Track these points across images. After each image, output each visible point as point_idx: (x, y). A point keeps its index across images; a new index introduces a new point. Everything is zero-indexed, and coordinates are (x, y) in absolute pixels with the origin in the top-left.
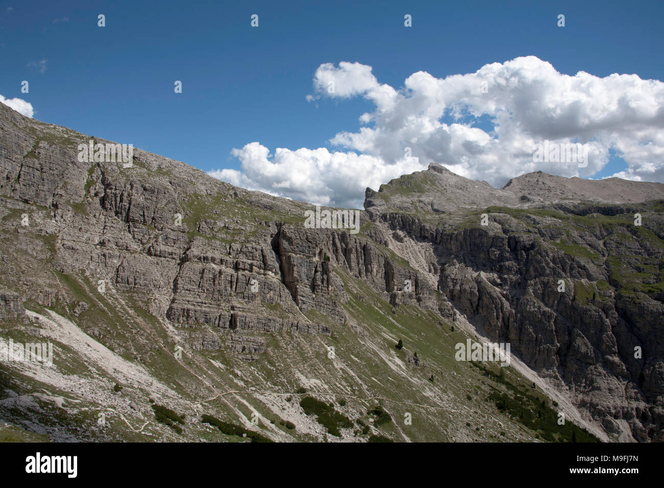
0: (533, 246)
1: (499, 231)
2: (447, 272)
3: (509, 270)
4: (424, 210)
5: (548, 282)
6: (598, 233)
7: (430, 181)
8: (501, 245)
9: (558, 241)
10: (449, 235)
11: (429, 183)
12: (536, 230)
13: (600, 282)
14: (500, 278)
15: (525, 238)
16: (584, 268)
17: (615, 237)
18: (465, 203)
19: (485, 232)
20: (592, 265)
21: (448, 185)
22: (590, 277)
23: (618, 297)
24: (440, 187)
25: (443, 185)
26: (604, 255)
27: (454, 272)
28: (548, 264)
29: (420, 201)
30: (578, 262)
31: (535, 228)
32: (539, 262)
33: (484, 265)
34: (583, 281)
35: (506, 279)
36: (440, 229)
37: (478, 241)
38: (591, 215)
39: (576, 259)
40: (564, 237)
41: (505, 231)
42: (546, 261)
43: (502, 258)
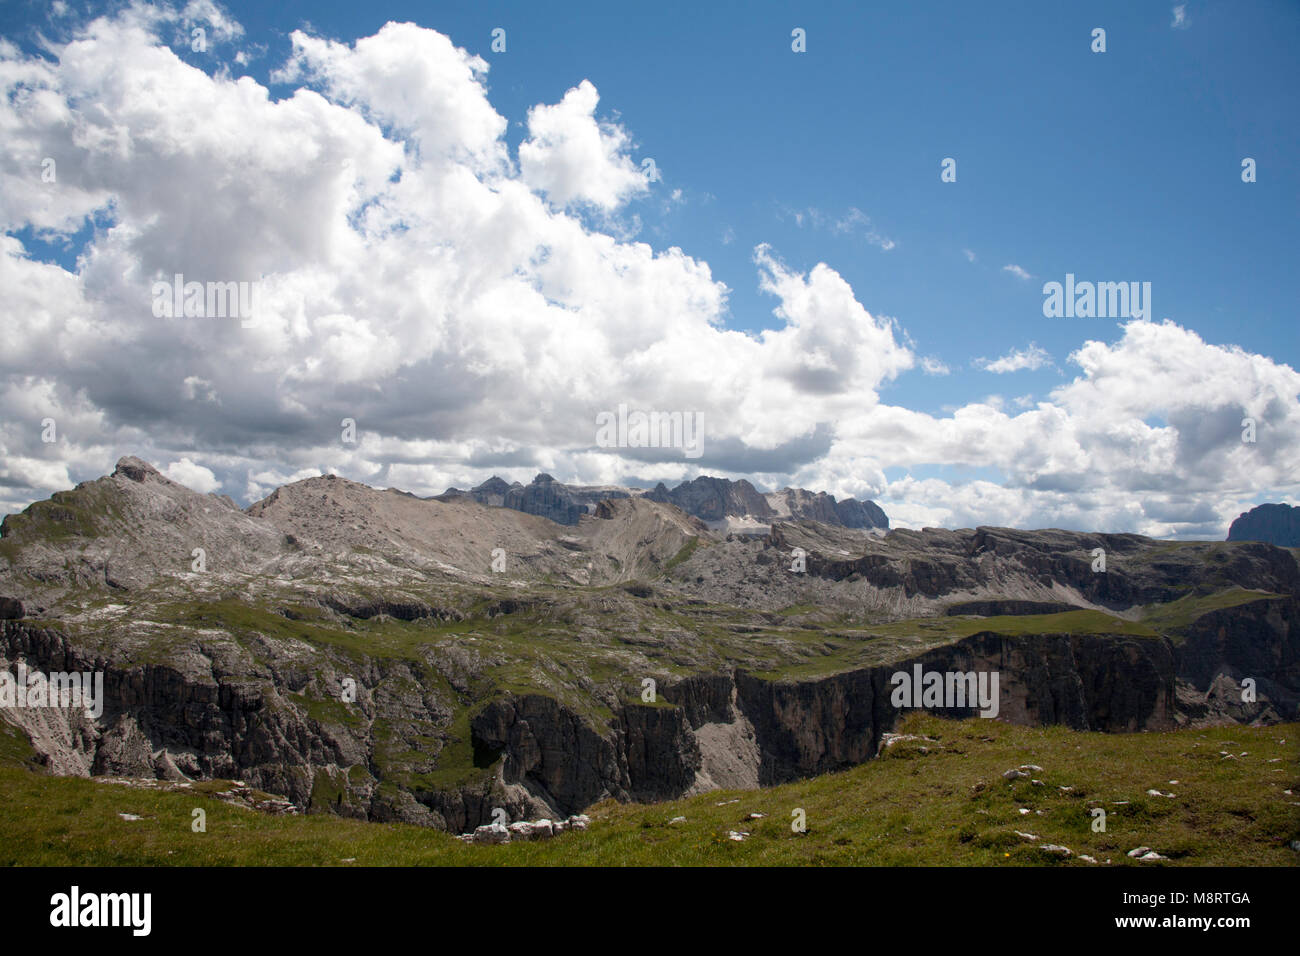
0: (258, 704)
1: (206, 673)
2: (106, 749)
3: (215, 747)
4: (89, 583)
5: (274, 774)
6: (367, 675)
7: (114, 508)
8: (205, 699)
9: (302, 693)
10: (117, 673)
11: (110, 512)
12: (268, 672)
13: (356, 770)
14: (200, 761)
15: (246, 689)
16: (333, 745)
17: (390, 684)
18: (173, 561)
19: (181, 675)
20: (348, 737)
21: (147, 515)
22: (341, 761)
23: (377, 796)
24: (130, 521)
25: (138, 516)
26: (370, 717)
27: (118, 749)
28: (277, 740)
29: (83, 561)
30: (326, 735)
31: (268, 667)
32: (264, 737)
33: (174, 736)
34: (329, 768)
35: (207, 763)
36: (103, 658)
37: (168, 689)
38: (375, 618)
39: (325, 729)
40: (313, 683)
41: (217, 674)
42: (274, 733)
43: (206, 725)
